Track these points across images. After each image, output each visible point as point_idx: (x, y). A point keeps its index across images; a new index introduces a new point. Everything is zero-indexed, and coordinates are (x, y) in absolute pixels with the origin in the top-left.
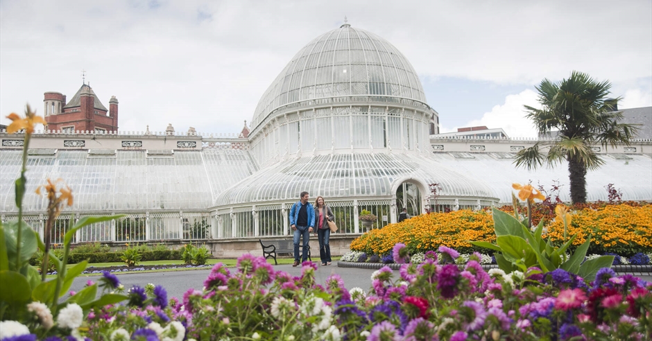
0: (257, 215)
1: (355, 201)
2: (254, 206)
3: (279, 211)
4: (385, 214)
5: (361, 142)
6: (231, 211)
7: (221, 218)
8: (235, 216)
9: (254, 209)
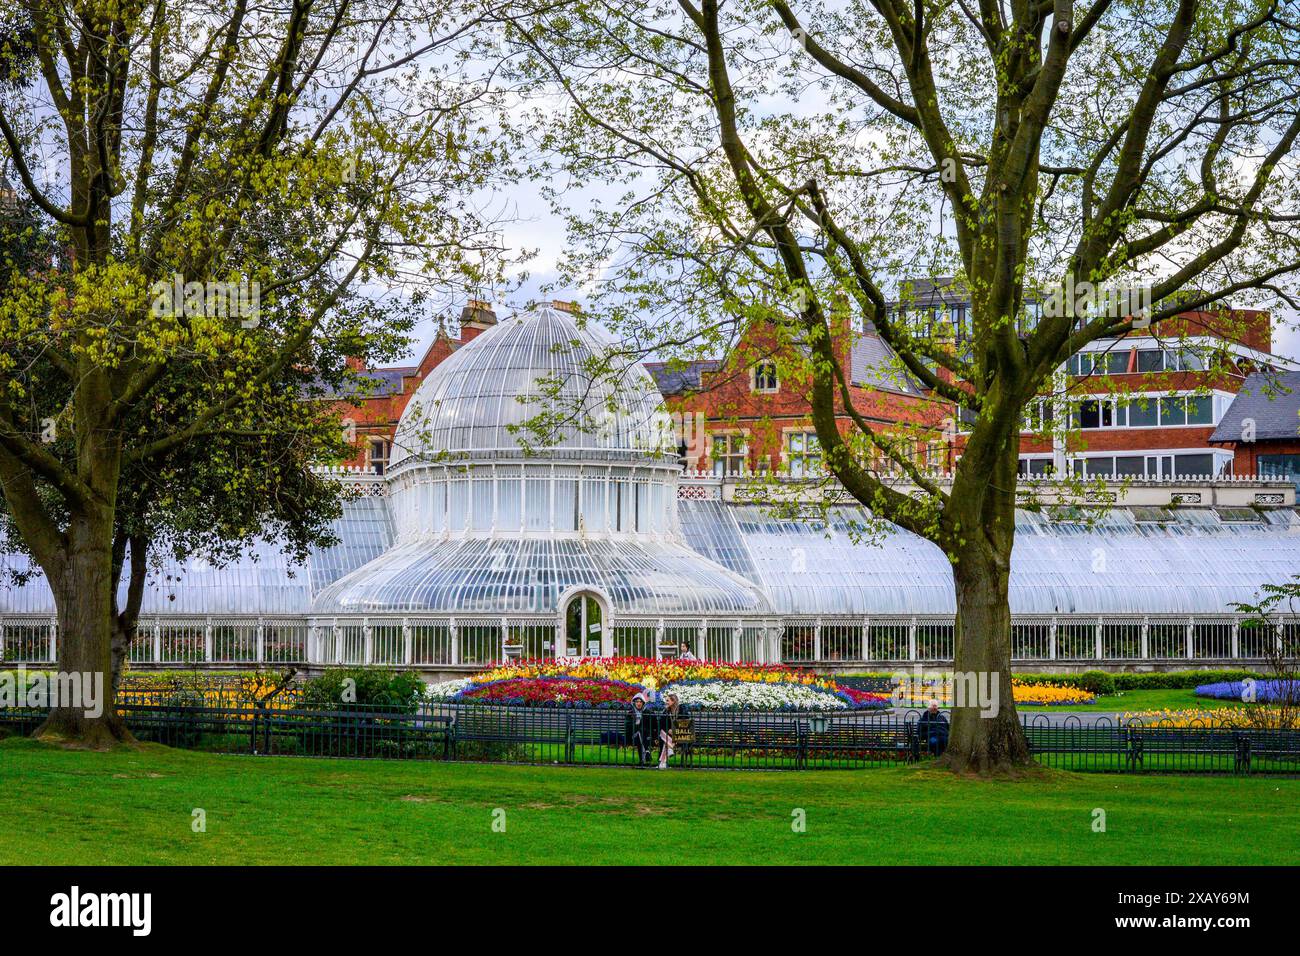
0: (370, 632)
1: (504, 619)
2: (366, 618)
3: (400, 628)
4: (546, 639)
5: (538, 520)
6: (335, 623)
7: (321, 631)
8: (340, 631)
9: (366, 623)
